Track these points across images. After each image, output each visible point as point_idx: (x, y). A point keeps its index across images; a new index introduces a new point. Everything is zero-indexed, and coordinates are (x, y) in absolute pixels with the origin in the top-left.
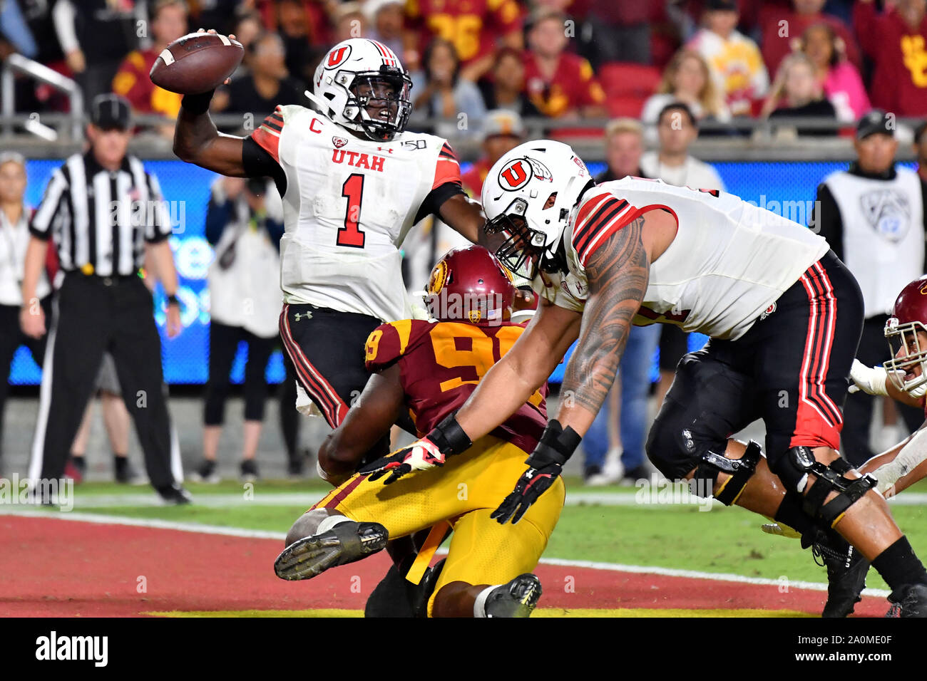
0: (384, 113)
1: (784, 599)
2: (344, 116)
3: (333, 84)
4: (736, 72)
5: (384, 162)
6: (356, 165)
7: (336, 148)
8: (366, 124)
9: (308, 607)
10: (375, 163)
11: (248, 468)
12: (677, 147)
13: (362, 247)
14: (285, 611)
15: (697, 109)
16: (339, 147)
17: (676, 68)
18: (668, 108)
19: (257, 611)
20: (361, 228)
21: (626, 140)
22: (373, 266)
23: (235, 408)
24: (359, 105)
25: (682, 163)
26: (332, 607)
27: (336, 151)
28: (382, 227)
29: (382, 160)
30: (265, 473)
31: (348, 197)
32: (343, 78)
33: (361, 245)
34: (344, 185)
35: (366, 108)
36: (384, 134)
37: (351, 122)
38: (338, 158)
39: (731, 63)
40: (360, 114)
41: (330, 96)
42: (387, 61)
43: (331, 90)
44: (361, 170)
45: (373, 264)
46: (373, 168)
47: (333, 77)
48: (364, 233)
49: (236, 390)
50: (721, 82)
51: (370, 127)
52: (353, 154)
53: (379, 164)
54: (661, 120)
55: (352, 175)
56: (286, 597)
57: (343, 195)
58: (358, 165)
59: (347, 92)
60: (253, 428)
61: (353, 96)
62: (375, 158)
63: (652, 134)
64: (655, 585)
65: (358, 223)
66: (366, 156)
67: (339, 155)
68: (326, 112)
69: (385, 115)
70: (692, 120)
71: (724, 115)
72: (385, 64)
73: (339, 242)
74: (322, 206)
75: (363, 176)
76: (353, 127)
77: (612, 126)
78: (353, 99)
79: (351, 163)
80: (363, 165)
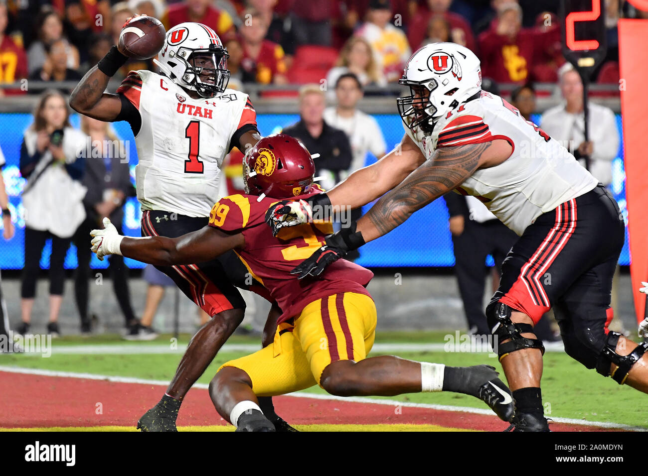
0: (211, 78)
1: (426, 417)
2: (183, 80)
3: (175, 56)
4: (390, 52)
5: (212, 113)
6: (194, 115)
7: (180, 102)
8: (198, 86)
9: (95, 425)
10: (206, 113)
11: (52, 328)
12: (349, 103)
13: (202, 173)
14: (79, 428)
15: (363, 78)
16: (182, 102)
17: (350, 49)
18: (343, 77)
19: (59, 428)
20: (200, 159)
21: (313, 99)
22: (210, 185)
23: (43, 286)
24: (195, 72)
25: (352, 115)
26: (113, 424)
27: (179, 105)
28: (213, 158)
29: (211, 111)
30: (64, 331)
31: (190, 138)
32: (183, 53)
33: (202, 171)
34: (186, 129)
35: (199, 75)
36: (210, 92)
37: (188, 84)
38: (181, 110)
39: (387, 46)
40: (195, 79)
41: (173, 65)
42: (213, 40)
43: (174, 60)
44: (198, 118)
45: (210, 184)
46: (205, 116)
47: (176, 52)
48: (202, 162)
49: (44, 274)
50: (381, 60)
51: (201, 89)
52: (191, 107)
53: (209, 114)
54: (338, 85)
55: (191, 122)
56: (80, 418)
57: (186, 137)
58: (195, 114)
59: (186, 63)
60: (56, 300)
61: (190, 66)
62: (206, 110)
63: (332, 95)
64: (337, 408)
65: (198, 155)
66: (201, 108)
67: (181, 107)
68: (169, 74)
69: (212, 80)
70: (359, 86)
71: (382, 82)
72: (213, 43)
73: (187, 170)
74: (172, 144)
75: (198, 122)
76: (189, 87)
77: (304, 89)
78: (190, 68)
79: (190, 113)
80: (198, 115)
